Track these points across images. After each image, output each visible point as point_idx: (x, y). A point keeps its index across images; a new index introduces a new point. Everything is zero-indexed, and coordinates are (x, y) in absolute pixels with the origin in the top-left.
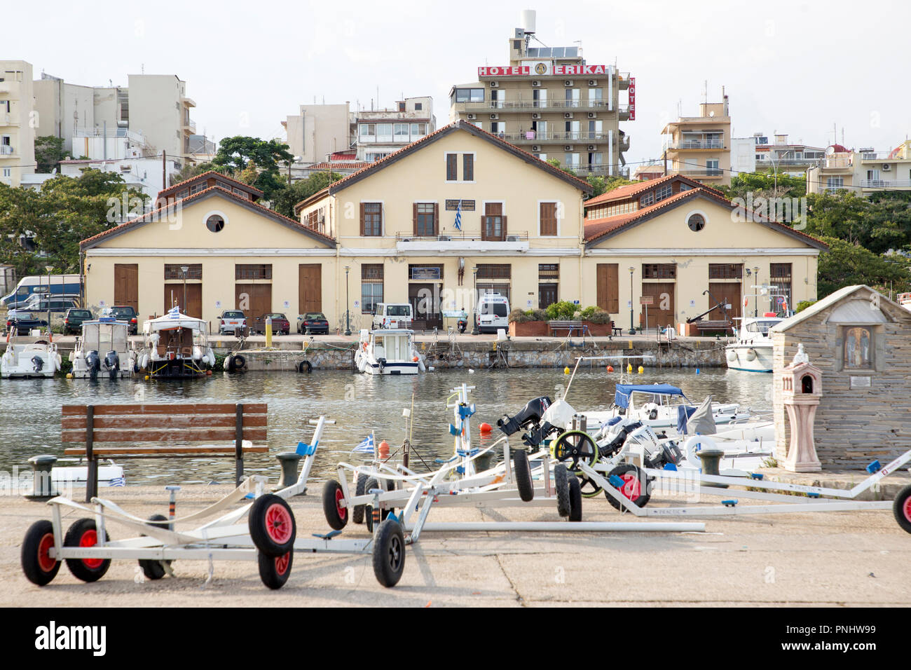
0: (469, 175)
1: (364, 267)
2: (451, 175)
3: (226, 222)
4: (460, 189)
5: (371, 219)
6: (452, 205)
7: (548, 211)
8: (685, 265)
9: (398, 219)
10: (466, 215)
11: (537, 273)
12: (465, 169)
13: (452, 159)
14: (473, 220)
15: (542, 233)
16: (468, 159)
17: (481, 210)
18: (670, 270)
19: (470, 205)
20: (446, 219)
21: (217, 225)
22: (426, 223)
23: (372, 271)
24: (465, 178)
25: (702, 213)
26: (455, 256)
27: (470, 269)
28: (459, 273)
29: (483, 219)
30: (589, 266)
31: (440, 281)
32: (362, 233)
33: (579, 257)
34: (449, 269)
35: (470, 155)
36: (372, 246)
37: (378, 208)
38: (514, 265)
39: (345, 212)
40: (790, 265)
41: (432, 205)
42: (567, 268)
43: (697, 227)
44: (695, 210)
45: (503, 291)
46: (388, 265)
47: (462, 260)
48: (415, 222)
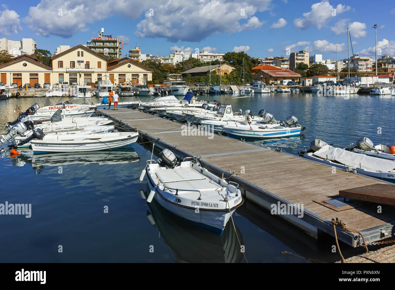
1: (59, 74)
2: (79, 55)
3: (27, 64)
4: (80, 58)
5: (61, 64)
6: (79, 62)
7: (99, 63)
8: (127, 74)
9: (67, 65)
10: (82, 64)
11: (97, 76)
12: (81, 54)
13: (79, 52)
14: (83, 65)
15: (98, 68)
16: (82, 52)
17: (85, 63)
18: (124, 75)
19: (82, 62)
20: (76, 64)
21: (25, 65)
22: (73, 64)
23: (61, 75)
24: (82, 56)
25: (130, 64)
26: (79, 72)
27: (83, 75)
28: (80, 76)
29: (85, 65)
30: (108, 74)
31: (76, 77)
32: (59, 67)
33: (106, 72)
34: (78, 75)
35: (83, 52)
36: (61, 70)
37: (62, 62)
38: (92, 74)
39: (55, 63)
40: (147, 74)
41: (74, 62)
42: (103, 74)
43: (130, 67)
44: (129, 64)
45: (90, 79)
46: (65, 74)
47: (81, 73)
48: (71, 65)
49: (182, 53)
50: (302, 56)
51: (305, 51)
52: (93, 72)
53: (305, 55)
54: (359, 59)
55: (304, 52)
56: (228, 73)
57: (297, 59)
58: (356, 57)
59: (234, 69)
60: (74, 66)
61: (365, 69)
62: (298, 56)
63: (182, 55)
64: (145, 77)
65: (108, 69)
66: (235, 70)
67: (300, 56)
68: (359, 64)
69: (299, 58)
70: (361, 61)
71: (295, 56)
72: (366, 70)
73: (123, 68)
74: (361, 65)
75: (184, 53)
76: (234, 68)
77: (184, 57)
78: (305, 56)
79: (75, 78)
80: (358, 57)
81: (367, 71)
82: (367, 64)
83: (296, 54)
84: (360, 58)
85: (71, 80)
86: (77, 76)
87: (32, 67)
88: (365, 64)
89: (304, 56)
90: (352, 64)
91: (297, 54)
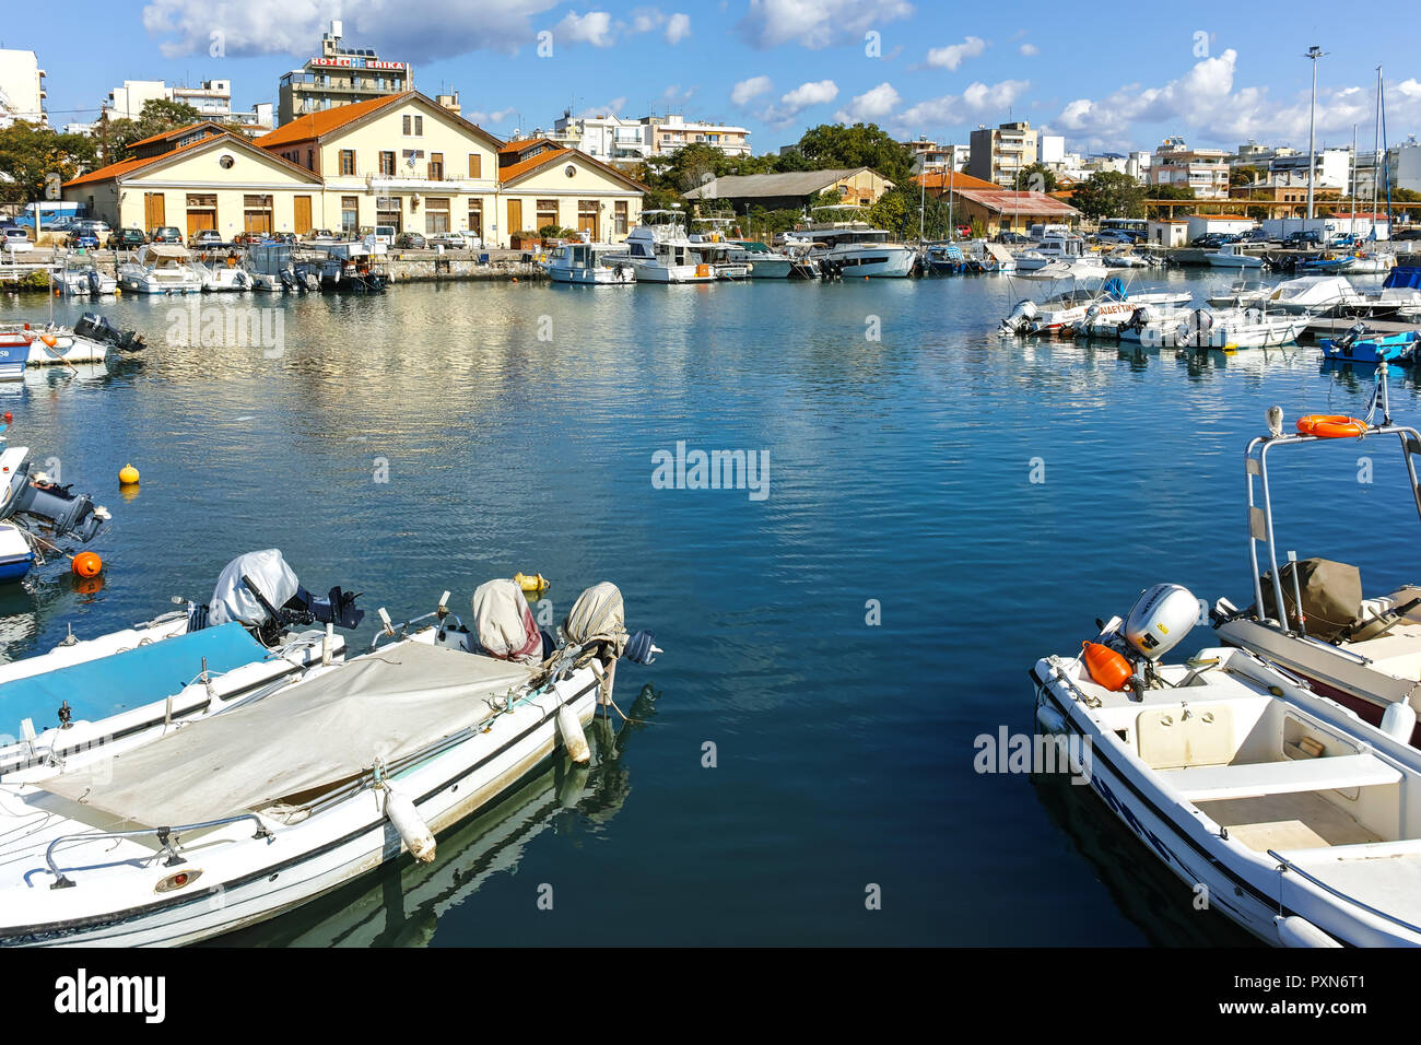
0: (419, 132)
1: (345, 198)
2: (407, 131)
3: (236, 161)
4: (413, 142)
5: (348, 163)
6: (408, 153)
7: (475, 161)
8: (563, 201)
9: (368, 163)
10: (417, 161)
11: (467, 205)
12: (416, 126)
13: (407, 119)
14: (422, 166)
15: (470, 176)
16: (419, 120)
17: (428, 159)
18: (555, 204)
19: (420, 154)
20: (401, 162)
21: (229, 164)
22: (389, 163)
23: (350, 200)
24: (416, 134)
25: (573, 165)
26: (412, 192)
27: (422, 200)
28: (414, 204)
29: (429, 164)
30: (503, 200)
31: (399, 210)
32: (341, 174)
33: (496, 194)
34: (407, 200)
35: (420, 117)
36: (349, 182)
37: (352, 153)
38: (452, 199)
39: (329, 156)
40: (626, 202)
41: (392, 155)
42: (488, 202)
43: (571, 175)
44: (569, 163)
45: (443, 217)
46: (362, 197)
47: (417, 195)
48: (381, 166)
49: (611, 121)
50: (1015, 141)
51: (1023, 125)
52: (457, 192)
53: (1025, 138)
54: (1189, 156)
55: (1019, 127)
56: (874, 201)
57: (999, 152)
58: (1178, 149)
59: (889, 188)
60: (392, 171)
61: (1207, 189)
62: (1002, 141)
63: (612, 130)
64: (619, 212)
65: (506, 182)
66: (895, 190)
67: (1008, 141)
68: (1192, 172)
69: (1005, 147)
70: (1198, 161)
71: (993, 142)
72: (1210, 194)
73: (552, 180)
74: (1197, 176)
75: (615, 123)
76: (892, 185)
77: (617, 138)
78: (1024, 142)
79: (394, 213)
80: (1183, 146)
81: (1213, 197)
82: (1214, 171)
83: (994, 132)
84: (1195, 153)
85: (384, 218)
86: (401, 207)
87: (253, 172)
88: (1210, 172)
89: (1021, 141)
90: (1167, 171)
91: (998, 133)
